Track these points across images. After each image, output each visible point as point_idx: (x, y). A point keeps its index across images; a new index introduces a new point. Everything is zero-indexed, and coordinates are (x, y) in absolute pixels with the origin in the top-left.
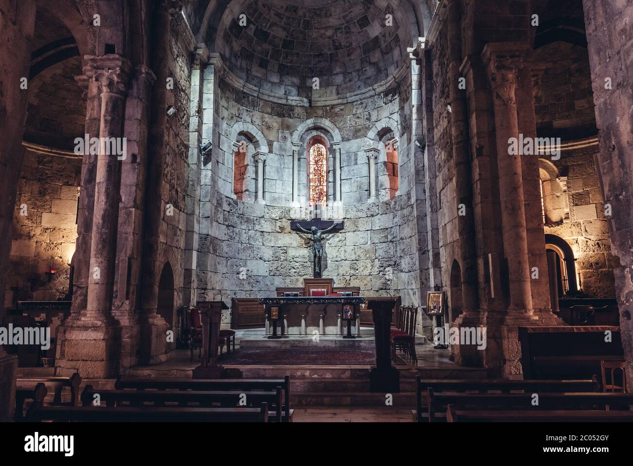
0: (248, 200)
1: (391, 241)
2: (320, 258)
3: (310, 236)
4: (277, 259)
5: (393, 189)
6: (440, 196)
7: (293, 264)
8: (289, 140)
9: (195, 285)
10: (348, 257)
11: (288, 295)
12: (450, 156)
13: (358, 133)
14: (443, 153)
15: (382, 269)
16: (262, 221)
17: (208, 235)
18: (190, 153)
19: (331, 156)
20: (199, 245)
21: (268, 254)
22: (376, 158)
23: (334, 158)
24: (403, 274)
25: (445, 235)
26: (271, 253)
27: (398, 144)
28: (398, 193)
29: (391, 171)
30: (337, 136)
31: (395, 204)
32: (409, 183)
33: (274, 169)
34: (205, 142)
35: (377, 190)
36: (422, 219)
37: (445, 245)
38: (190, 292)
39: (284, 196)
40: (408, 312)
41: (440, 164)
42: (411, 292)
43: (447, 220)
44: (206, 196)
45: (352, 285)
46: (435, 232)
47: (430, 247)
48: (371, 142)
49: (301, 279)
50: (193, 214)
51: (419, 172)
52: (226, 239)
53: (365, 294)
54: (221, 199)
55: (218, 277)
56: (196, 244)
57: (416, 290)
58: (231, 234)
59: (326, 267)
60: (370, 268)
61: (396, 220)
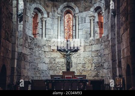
0: (39, 38)
1: (100, 56)
2: (69, 62)
3: (65, 53)
4: (51, 63)
5: (101, 33)
6: (122, 37)
7: (58, 65)
8: (56, 12)
9: (16, 74)
10: (81, 62)
11: (56, 78)
12: (127, 19)
13: (86, 9)
14: (124, 18)
15: (95, 68)
16: (45, 47)
17: (21, 53)
18: (13, 17)
19: (74, 19)
20: (18, 57)
21: (47, 61)
22: (94, 20)
23: (76, 20)
24: (105, 70)
25: (124, 53)
26: (48, 60)
27: (104, 14)
28: (103, 35)
29: (100, 25)
30: (77, 10)
31: (102, 40)
32: (108, 31)
33: (50, 25)
34: (20, 12)
35: (94, 34)
36: (114, 46)
37: (124, 58)
38: (14, 77)
39: (54, 36)
40: (107, 86)
41: (122, 23)
42: (108, 78)
43: (125, 47)
44: (21, 36)
45: (83, 74)
46: (119, 52)
47: (117, 58)
48: (92, 13)
49: (61, 72)
50: (15, 43)
51: (113, 26)
52: (29, 54)
53: (88, 78)
54: (27, 37)
55: (26, 71)
56: (16, 57)
57: (111, 77)
58: (31, 52)
59: (72, 67)
60: (91, 67)
61: (102, 47)
